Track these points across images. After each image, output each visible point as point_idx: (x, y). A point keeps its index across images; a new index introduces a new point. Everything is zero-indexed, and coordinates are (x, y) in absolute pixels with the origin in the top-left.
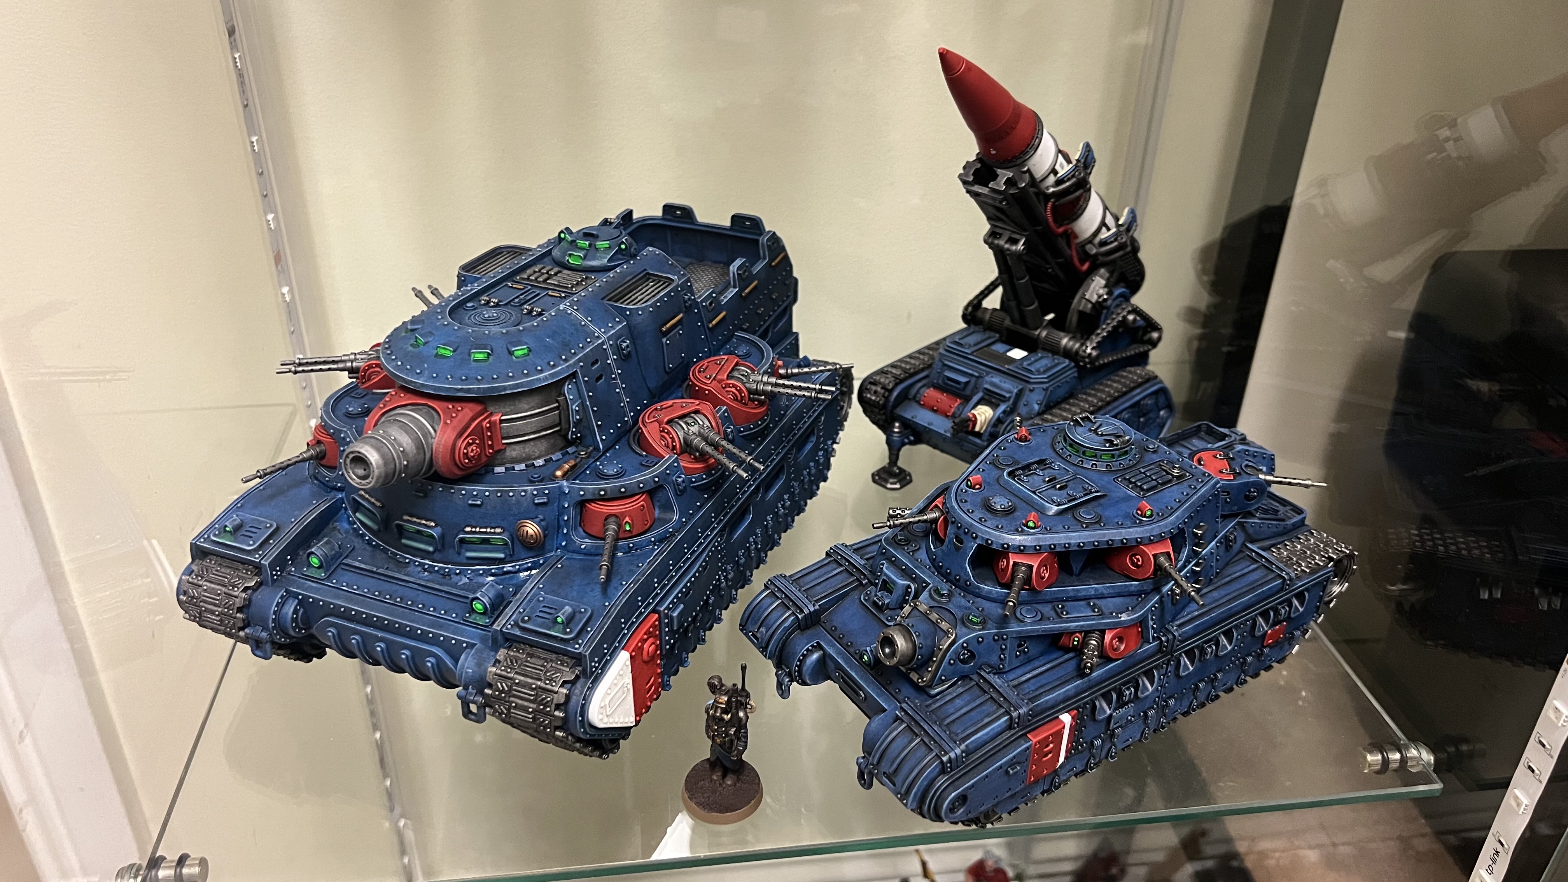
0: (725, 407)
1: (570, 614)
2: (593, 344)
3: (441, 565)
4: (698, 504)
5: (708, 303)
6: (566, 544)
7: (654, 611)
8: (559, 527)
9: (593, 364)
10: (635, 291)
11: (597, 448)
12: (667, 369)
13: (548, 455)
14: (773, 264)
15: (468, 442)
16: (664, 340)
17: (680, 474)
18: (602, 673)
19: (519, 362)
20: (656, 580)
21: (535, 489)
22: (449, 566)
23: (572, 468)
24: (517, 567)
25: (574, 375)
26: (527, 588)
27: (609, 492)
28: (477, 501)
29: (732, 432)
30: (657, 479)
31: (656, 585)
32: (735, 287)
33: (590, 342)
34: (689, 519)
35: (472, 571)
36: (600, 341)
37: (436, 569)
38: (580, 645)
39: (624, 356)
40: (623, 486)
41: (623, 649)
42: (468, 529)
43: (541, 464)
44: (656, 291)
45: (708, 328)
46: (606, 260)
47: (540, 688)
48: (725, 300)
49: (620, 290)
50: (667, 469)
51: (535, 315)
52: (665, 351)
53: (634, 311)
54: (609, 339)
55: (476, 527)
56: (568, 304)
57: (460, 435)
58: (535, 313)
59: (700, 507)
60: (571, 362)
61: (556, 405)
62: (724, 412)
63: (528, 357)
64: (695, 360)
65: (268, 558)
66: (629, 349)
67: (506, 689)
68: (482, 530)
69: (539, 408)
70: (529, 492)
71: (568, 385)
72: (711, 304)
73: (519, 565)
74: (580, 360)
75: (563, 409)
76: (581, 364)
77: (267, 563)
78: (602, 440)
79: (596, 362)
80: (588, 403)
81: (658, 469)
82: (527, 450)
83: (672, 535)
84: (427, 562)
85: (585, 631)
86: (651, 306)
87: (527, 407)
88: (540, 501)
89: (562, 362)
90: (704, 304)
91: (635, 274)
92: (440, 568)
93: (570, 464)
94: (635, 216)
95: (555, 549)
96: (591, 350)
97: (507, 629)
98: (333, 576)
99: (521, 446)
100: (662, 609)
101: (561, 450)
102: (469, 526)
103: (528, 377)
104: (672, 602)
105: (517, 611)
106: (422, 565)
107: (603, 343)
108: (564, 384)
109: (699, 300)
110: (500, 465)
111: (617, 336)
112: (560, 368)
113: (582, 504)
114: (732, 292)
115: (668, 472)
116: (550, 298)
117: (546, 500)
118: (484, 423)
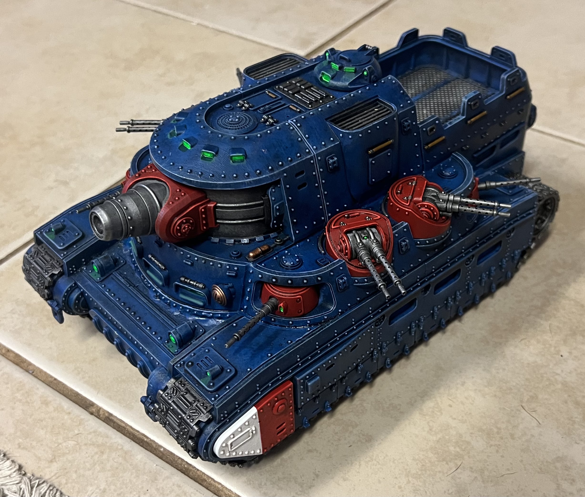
0: (407, 223)
1: (217, 371)
2: (301, 159)
3: (166, 296)
4: (358, 299)
5: (428, 129)
6: (247, 308)
7: (292, 379)
8: (244, 296)
9: (297, 175)
10: (359, 115)
11: (291, 239)
12: (370, 182)
13: (253, 236)
14: (508, 97)
15: (183, 221)
16: (371, 160)
17: (344, 276)
18: (230, 421)
19: (234, 166)
20: (298, 356)
21: (228, 265)
22: (171, 299)
23: (263, 252)
24: (211, 315)
25: (278, 182)
26: (205, 337)
27: (279, 281)
28: (188, 261)
29: (406, 245)
30: (319, 279)
31: (299, 360)
32: (463, 115)
33: (299, 157)
34: (346, 310)
35: (183, 307)
36: (309, 156)
37: (163, 298)
38: (215, 399)
39: (331, 169)
40: (291, 279)
41: (254, 405)
42: (183, 279)
43: (246, 242)
44: (377, 117)
45: (424, 148)
46: (347, 83)
47: (184, 419)
48: (449, 126)
49: (346, 112)
50: (331, 271)
51: (268, 125)
52: (370, 169)
53: (346, 135)
54: (318, 155)
55: (188, 279)
56: (294, 120)
57: (177, 215)
58: (268, 123)
59: (360, 302)
60: (275, 172)
61: (262, 202)
62: (404, 228)
63: (242, 163)
64: (405, 174)
65: (67, 259)
66: (335, 165)
67: (165, 410)
68: (192, 282)
69: (246, 203)
70: (224, 265)
71: (272, 189)
72: (432, 130)
73: (213, 314)
74: (284, 171)
75: (267, 205)
76: (285, 174)
77: (65, 262)
78: (295, 233)
79: (302, 172)
80: (287, 205)
81: (325, 269)
82: (236, 230)
83: (326, 321)
84: (159, 291)
85: (224, 388)
86: (361, 132)
87: (236, 201)
88: (230, 274)
89: (267, 171)
90: (424, 129)
91: (365, 99)
92: (165, 298)
93: (263, 249)
94: (421, 34)
95: (239, 309)
96: (298, 163)
97: (177, 366)
98: (103, 283)
99: (233, 227)
100: (298, 379)
101: (264, 234)
102: (183, 277)
103: (235, 180)
104: (309, 375)
105: (190, 354)
106: (156, 291)
107: (311, 158)
108: (269, 188)
109: (420, 126)
110: (216, 236)
111: (328, 153)
112: (264, 176)
113: (260, 284)
114: (459, 118)
115: (332, 273)
116: (289, 110)
117: (234, 274)
118: (201, 208)
